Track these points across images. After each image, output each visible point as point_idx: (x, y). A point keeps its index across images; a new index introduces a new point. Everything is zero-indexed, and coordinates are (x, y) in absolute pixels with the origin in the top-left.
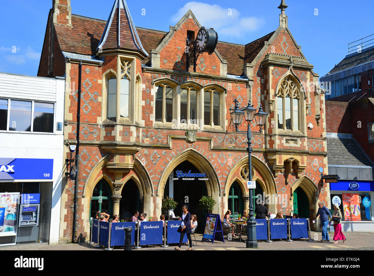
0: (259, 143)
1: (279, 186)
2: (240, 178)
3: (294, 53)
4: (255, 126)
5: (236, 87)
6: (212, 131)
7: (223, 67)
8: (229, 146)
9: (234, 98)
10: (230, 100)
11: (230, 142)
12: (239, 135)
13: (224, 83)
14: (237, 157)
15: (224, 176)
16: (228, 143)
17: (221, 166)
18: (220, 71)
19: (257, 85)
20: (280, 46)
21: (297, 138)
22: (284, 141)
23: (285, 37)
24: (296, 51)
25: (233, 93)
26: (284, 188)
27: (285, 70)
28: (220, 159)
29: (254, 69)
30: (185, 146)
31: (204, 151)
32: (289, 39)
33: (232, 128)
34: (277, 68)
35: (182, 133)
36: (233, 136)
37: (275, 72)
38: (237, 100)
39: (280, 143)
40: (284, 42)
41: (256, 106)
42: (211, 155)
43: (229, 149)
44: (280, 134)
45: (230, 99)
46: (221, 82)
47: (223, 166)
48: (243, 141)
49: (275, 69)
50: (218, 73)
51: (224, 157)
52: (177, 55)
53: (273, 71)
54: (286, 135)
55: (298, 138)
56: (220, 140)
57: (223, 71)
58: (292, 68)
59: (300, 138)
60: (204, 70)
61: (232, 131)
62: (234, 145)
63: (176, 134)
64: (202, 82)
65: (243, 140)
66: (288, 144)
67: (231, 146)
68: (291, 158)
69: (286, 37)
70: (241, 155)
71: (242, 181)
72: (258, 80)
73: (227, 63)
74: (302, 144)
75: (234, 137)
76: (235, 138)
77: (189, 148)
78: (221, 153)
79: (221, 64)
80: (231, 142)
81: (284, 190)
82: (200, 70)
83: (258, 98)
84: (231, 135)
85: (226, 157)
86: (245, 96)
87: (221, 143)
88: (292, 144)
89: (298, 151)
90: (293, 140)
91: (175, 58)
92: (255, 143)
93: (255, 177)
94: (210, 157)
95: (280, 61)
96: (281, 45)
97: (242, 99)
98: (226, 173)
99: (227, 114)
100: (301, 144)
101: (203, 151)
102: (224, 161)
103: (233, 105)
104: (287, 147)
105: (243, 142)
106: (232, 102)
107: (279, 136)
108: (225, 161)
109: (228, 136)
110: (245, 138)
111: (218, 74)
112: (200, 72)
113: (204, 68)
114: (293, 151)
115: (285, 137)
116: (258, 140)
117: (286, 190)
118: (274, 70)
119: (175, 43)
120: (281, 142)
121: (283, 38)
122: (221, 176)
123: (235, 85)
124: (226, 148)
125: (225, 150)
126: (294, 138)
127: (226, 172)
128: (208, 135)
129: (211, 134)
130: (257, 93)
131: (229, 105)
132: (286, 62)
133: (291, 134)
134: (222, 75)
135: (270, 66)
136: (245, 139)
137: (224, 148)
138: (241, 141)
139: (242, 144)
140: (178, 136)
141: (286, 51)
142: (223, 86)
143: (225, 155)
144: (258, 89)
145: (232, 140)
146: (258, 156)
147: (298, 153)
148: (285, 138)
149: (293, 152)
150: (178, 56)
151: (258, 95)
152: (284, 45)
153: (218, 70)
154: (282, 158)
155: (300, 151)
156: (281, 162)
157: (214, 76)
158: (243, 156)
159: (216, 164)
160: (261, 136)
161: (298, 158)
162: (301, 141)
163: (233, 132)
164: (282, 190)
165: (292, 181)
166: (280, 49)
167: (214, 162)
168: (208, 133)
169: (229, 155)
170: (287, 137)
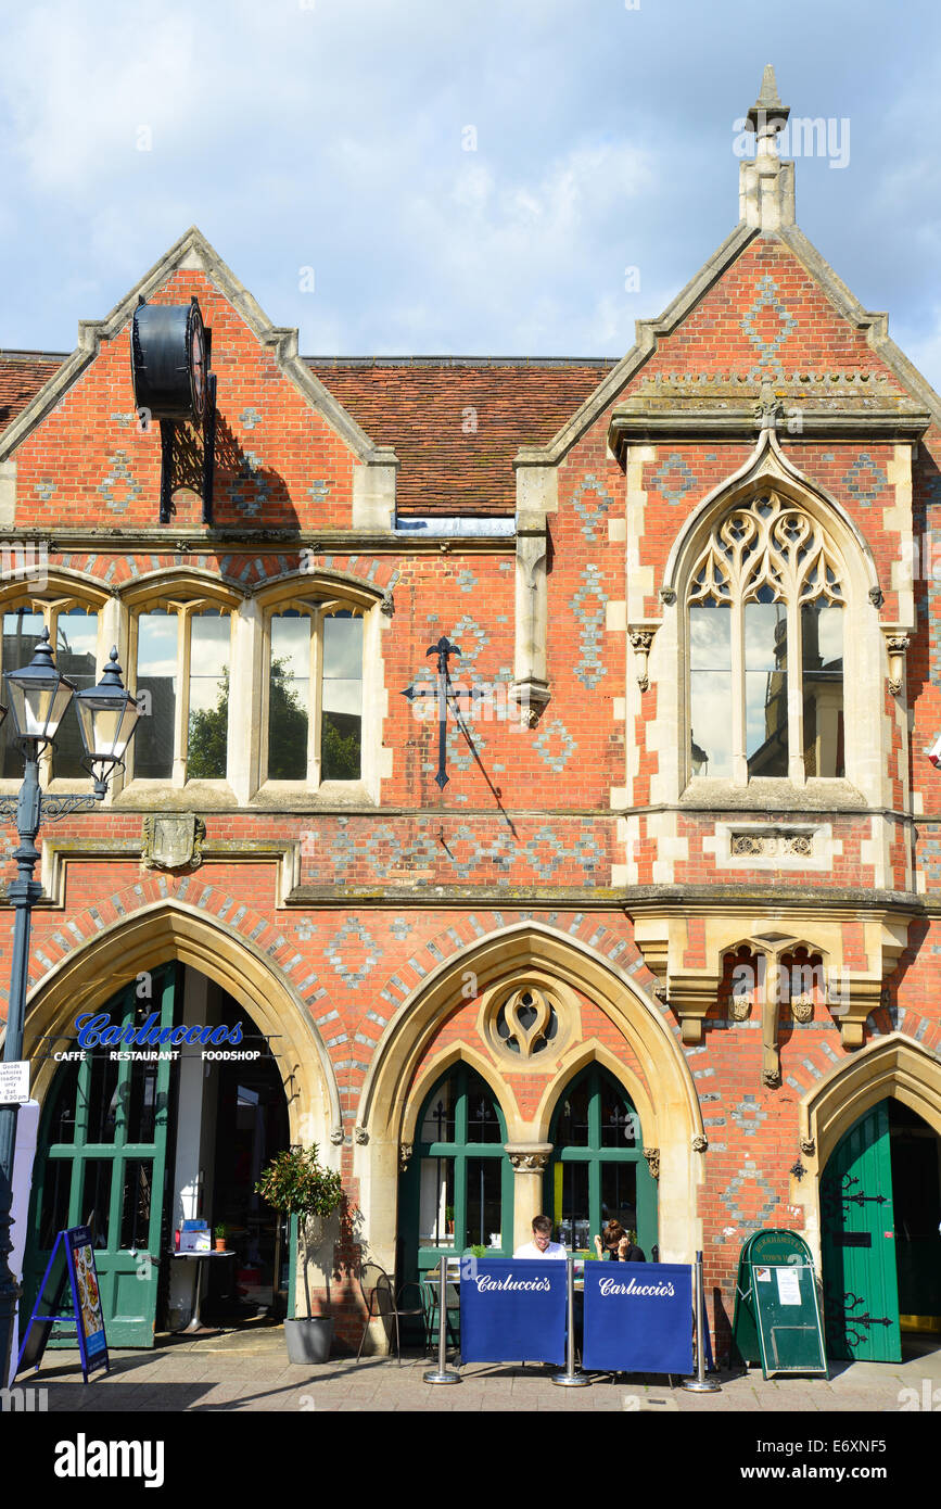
0: (582, 859)
1: (718, 1095)
2: (480, 1048)
3: (839, 355)
4: (560, 769)
5: (447, 574)
6: (298, 810)
7: (372, 482)
8: (399, 883)
9: (431, 634)
10: (412, 647)
11: (406, 858)
12: (457, 823)
13: (376, 563)
14: (444, 936)
15: (359, 1038)
16: (394, 867)
17: (343, 986)
18: (350, 507)
19: (582, 552)
20: (738, 332)
21: (813, 820)
22: (718, 842)
23: (769, 279)
24: (848, 346)
25: (426, 610)
26: (753, 1107)
27: (735, 457)
28: (340, 951)
29: (560, 471)
30: (139, 889)
31: (249, 915)
32: (799, 286)
33: (417, 789)
34: (677, 453)
35: (123, 827)
36: (423, 829)
37: (663, 473)
38: (451, 641)
39: (691, 856)
40: (768, 308)
41: (573, 665)
42: (285, 929)
43: (386, 894)
44: (694, 806)
45: (410, 641)
46: (354, 559)
47: (356, 986)
48: (481, 852)
49: (663, 457)
50: (343, 514)
51: (367, 937)
52: (110, 453)
53: (648, 469)
54: (735, 805)
55: (821, 821)
56: (341, 850)
57: (372, 501)
58: (774, 442)
59: (833, 820)
60: (258, 512)
61: (415, 805)
62: (428, 874)
63: (94, 834)
64: (248, 568)
65: (485, 845)
66: (755, 857)
67: (408, 882)
68: (775, 937)
69: (776, 281)
70: (469, 928)
71: (495, 1066)
72: (585, 530)
73: (396, 460)
74: (851, 857)
75: (426, 834)
76: (431, 838)
77: (158, 898)
78: (341, 917)
79: (360, 474)
80: (408, 862)
81: (749, 1116)
82: (238, 513)
83: (583, 620)
84: (412, 823)
85: (374, 936)
86: (504, 619)
87: (351, 867)
88: (777, 857)
89: (812, 896)
90: (789, 835)
91: (97, 467)
92: (558, 860)
93: (576, 1044)
94: (281, 941)
95: (691, 413)
96: (747, 322)
97: (481, 634)
98: (375, 1022)
99: (391, 715)
100: (840, 853)
101: (242, 911)
102: (363, 961)
103: (427, 670)
104: (742, 872)
105: (486, 859)
106: (420, 655)
107: (684, 816)
108: (370, 961)
109: (394, 829)
110: (496, 838)
111: (342, 522)
112: (235, 520)
113: (262, 498)
114: (779, 896)
115: (727, 819)
116: (582, 845)
117: (764, 1116)
118: (658, 465)
119: (103, 395)
120: (695, 845)
121: (758, 287)
122: (343, 1038)
123: (438, 566)
124: (374, 893)
125: (369, 901)
126: (790, 820)
127: (374, 1017)
128: (271, 828)
129: (292, 823)
130: (577, 596)
131: (402, 670)
132: (729, 412)
133: (768, 803)
134: (366, 522)
135: (632, 444)
136: (496, 844)
137: (358, 893)
138: (473, 853)
139: (479, 866)
140: (91, 841)
141: (778, 355)
142: (370, 576)
143: (368, 929)
144: (584, 575)
145: (413, 849)
146: (574, 927)
147: (813, 904)
148: (723, 828)
149: (776, 902)
150: (112, 459)
151: (583, 606)
152: (765, 324)
153: (342, 499)
154: (708, 933)
155: (831, 891)
156: (703, 957)
157: (317, 532)
158: (478, 931)
159: (311, 979)
160: (597, 823)
161: (820, 933)
162: (842, 836)
163: (423, 805)
164: (736, 1117)
165: (811, 1067)
166: (737, 348)
167: (302, 965)
168: (270, 818)
169: (393, 929)
170: (740, 819)
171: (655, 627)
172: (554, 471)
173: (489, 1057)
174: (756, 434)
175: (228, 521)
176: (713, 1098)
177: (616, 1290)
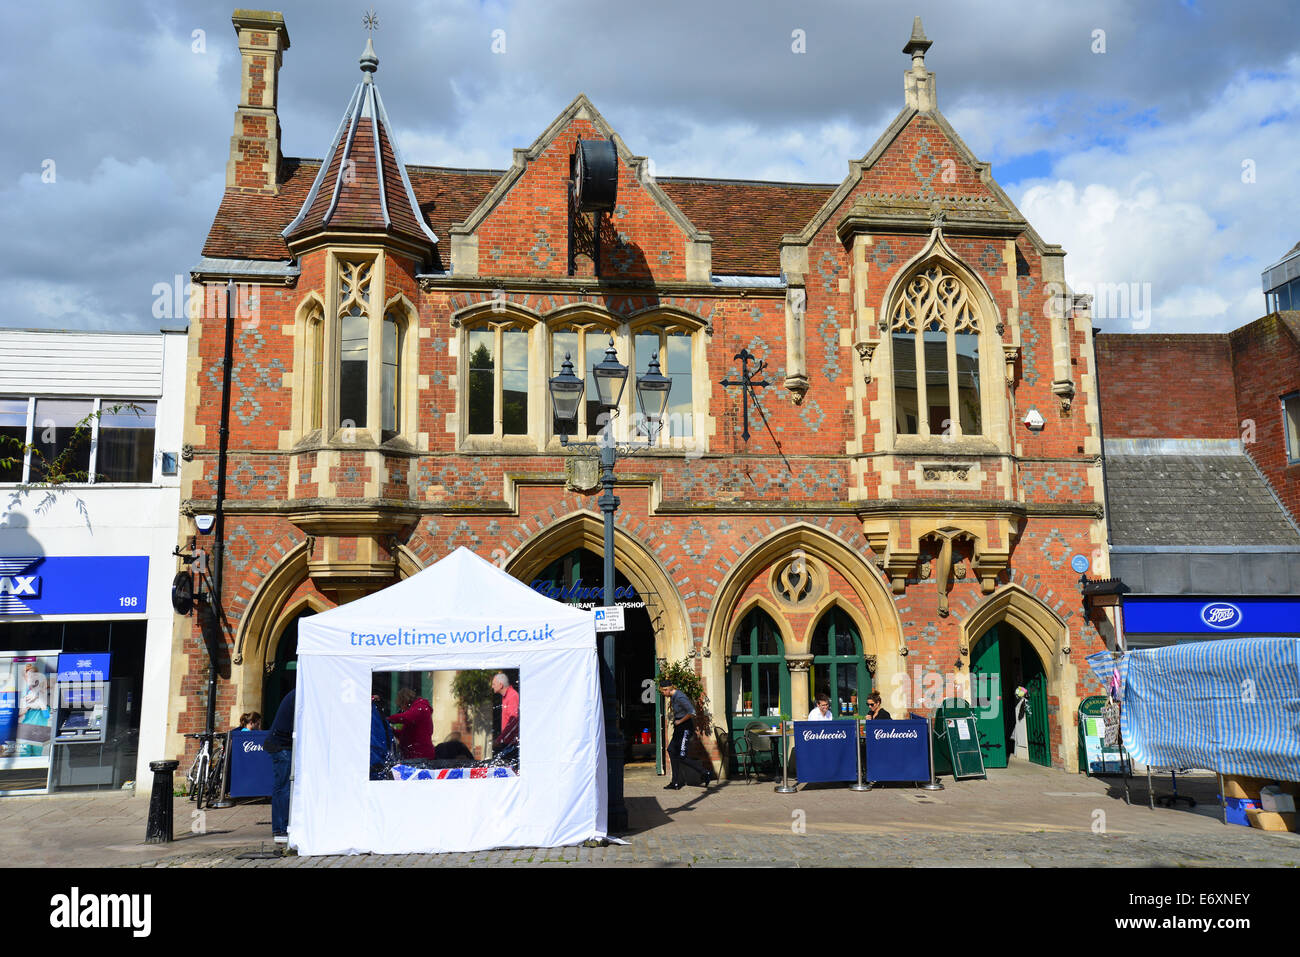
0: (831, 484)
1: (913, 623)
2: (770, 599)
3: (965, 186)
4: (816, 430)
5: (745, 310)
6: (660, 455)
7: (697, 252)
8: (723, 499)
9: (737, 346)
10: (725, 355)
11: (726, 484)
12: (756, 463)
13: (701, 302)
14: (751, 532)
15: (702, 593)
16: (719, 489)
17: (691, 563)
18: (684, 268)
19: (824, 299)
20: (909, 170)
21: (970, 460)
22: (916, 474)
23: (925, 139)
24: (969, 181)
25: (733, 332)
26: (933, 628)
27: (918, 244)
28: (690, 541)
29: (809, 249)
30: (564, 503)
31: (632, 520)
32: (941, 145)
33: (731, 442)
34: (884, 239)
35: (552, 465)
36: (736, 466)
37: (877, 252)
38: (748, 351)
39: (902, 482)
40: (925, 156)
41: (821, 367)
42: (655, 528)
43: (717, 506)
44: (902, 452)
45: (723, 351)
46: (688, 299)
47: (699, 562)
48: (771, 480)
49: (876, 242)
50: (680, 272)
51: (704, 532)
52: (536, 231)
53: (868, 249)
54: (926, 451)
55: (974, 461)
56: (687, 479)
57: (697, 265)
58: (940, 235)
59: (980, 460)
60: (628, 269)
61: (731, 452)
62: (740, 494)
63: (535, 469)
64: (623, 304)
65: (773, 476)
66: (937, 482)
67: (728, 498)
68: (949, 529)
69: (929, 141)
70: (765, 525)
71: (779, 609)
72: (825, 285)
73: (711, 239)
74: (991, 482)
75: (738, 469)
76: (741, 471)
77: (576, 509)
78: (688, 520)
79: (690, 247)
80: (727, 486)
81: (930, 634)
82: (616, 270)
83: (826, 339)
84: (729, 462)
85: (709, 532)
86: (780, 338)
87: (694, 489)
88: (949, 482)
89: (972, 505)
90: (955, 469)
91: (528, 240)
92: (817, 485)
93: (826, 595)
94: (652, 535)
95: (894, 216)
96: (913, 164)
97: (766, 347)
98: (712, 584)
99: (714, 396)
100: (985, 479)
101: (628, 517)
102: (703, 547)
103: (735, 369)
104: (931, 491)
105: (774, 485)
106: (730, 359)
107: (897, 458)
108: (707, 547)
109: (718, 466)
110: (779, 472)
111: (680, 276)
112: (614, 274)
113: (630, 261)
114: (952, 505)
115: (922, 460)
116: (831, 476)
117: (940, 634)
118: (874, 247)
119: (530, 195)
120: (904, 475)
121: (918, 144)
122: (693, 594)
123: (739, 305)
124: (709, 505)
125: (706, 511)
126: (957, 461)
127: (710, 581)
128: (644, 466)
129: (656, 463)
130: (822, 325)
131: (719, 369)
132: (916, 217)
133: (944, 450)
134: (694, 277)
135: (858, 234)
136: (780, 475)
137: (700, 505)
138: (766, 481)
139: (770, 489)
140: (534, 474)
141: (932, 185)
142: (698, 310)
143: (705, 528)
144: (825, 312)
145: (731, 479)
146: (828, 525)
147: (972, 509)
148: (919, 465)
149: (952, 509)
150: (537, 235)
151: (826, 331)
152: (924, 166)
153: (681, 263)
154: (912, 528)
155: (981, 502)
156: (909, 542)
157: (666, 283)
158: (771, 528)
159: (672, 558)
160: (839, 463)
161: (975, 526)
162: (986, 470)
163: (735, 452)
164: (923, 635)
165: (965, 605)
166: (908, 179)
167: (666, 549)
168: (643, 459)
169: (720, 527)
170: (929, 460)
171: (876, 344)
172: (806, 248)
173: (775, 603)
174: (929, 230)
175: (609, 275)
176: (911, 624)
177: (884, 736)
